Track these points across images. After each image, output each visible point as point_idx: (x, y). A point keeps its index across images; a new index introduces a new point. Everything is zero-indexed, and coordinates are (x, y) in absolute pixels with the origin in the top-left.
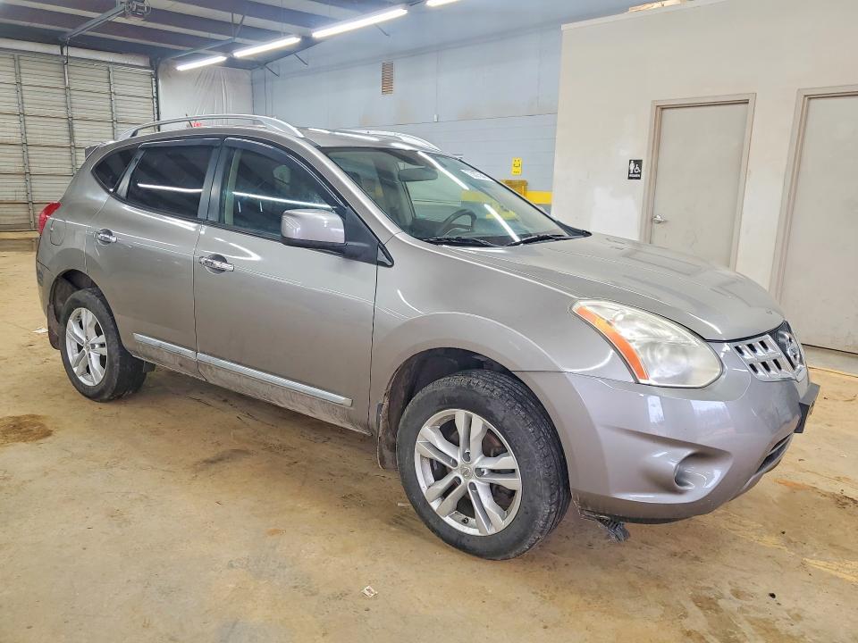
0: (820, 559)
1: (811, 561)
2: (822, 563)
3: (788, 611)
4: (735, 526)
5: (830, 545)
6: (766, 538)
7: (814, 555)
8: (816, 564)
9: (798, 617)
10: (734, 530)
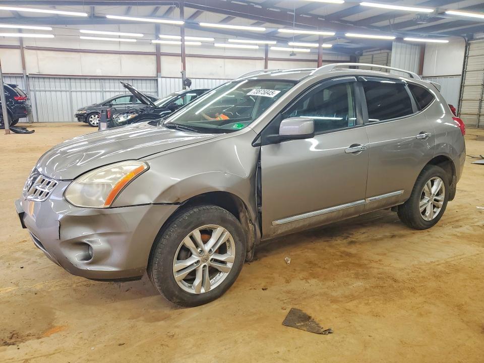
0: (10, 292)
1: (14, 288)
2: (9, 290)
3: (13, 267)
4: (60, 283)
5: (9, 302)
6: (42, 286)
7: (14, 292)
8: (11, 289)
9: (8, 267)
10: (59, 281)
